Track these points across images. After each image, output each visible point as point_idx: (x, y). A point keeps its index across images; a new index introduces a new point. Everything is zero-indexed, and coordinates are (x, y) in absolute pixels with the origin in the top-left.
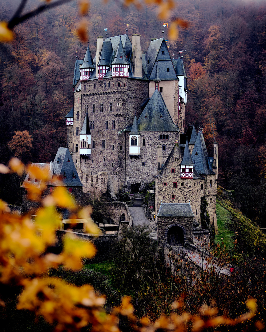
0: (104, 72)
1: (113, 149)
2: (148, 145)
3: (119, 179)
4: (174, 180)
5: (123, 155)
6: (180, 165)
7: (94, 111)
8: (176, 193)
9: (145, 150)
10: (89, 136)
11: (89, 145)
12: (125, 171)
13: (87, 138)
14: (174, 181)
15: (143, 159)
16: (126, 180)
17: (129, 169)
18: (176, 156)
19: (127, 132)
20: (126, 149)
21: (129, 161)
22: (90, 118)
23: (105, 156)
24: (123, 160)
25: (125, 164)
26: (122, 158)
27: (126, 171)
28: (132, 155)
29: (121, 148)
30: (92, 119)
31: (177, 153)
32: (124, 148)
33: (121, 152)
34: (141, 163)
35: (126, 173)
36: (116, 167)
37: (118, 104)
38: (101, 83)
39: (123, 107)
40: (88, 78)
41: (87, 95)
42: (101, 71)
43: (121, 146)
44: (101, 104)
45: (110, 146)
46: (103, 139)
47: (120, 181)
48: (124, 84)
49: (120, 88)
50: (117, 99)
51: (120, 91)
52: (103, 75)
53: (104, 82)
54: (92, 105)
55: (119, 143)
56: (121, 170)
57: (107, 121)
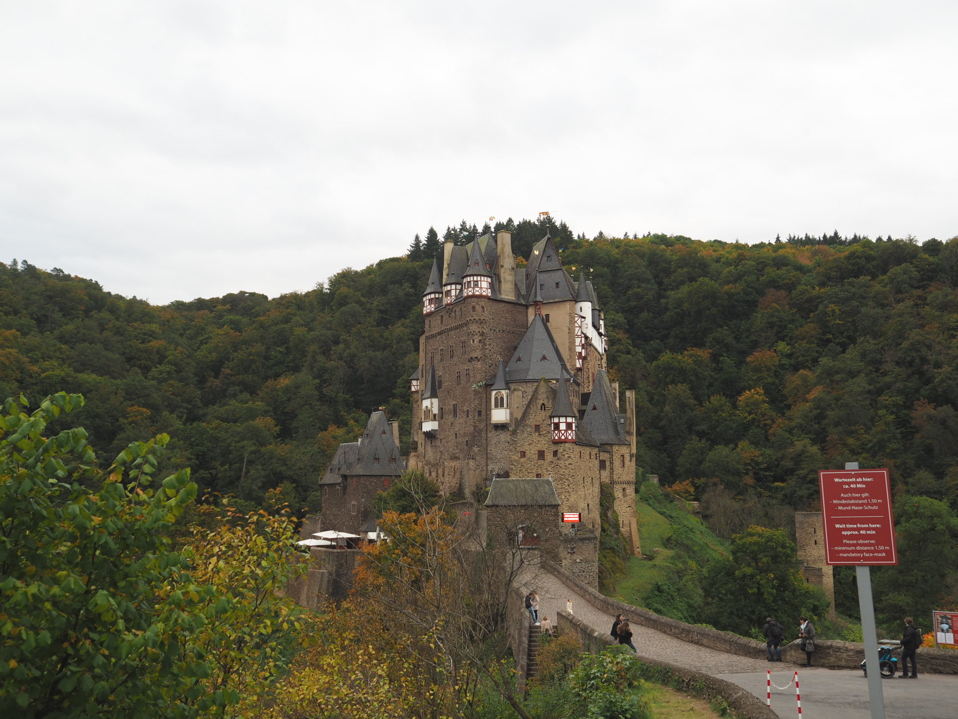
0: (453, 293)
1: (468, 417)
3: (477, 466)
4: (539, 445)
5: (482, 426)
6: (551, 417)
7: (442, 360)
8: (545, 471)
10: (435, 401)
11: (435, 415)
13: (432, 404)
14: (539, 447)
16: (489, 467)
17: (493, 450)
18: (541, 402)
19: (488, 386)
20: (487, 415)
21: (492, 434)
22: (437, 372)
23: (457, 429)
24: (484, 434)
25: (487, 440)
26: (481, 431)
27: (488, 451)
28: (496, 423)
29: (480, 413)
30: (439, 373)
31: (545, 396)
32: (483, 413)
33: (480, 421)
35: (489, 456)
36: (472, 446)
37: (473, 341)
38: (449, 312)
39: (481, 345)
40: (433, 309)
41: (433, 336)
42: (449, 292)
43: (480, 410)
44: (451, 347)
45: (463, 412)
46: (454, 403)
47: (479, 469)
48: (483, 307)
49: (475, 314)
50: (470, 332)
51: (475, 319)
52: (452, 298)
53: (454, 309)
54: (440, 350)
55: (475, 406)
56: (480, 450)
57: (459, 372)
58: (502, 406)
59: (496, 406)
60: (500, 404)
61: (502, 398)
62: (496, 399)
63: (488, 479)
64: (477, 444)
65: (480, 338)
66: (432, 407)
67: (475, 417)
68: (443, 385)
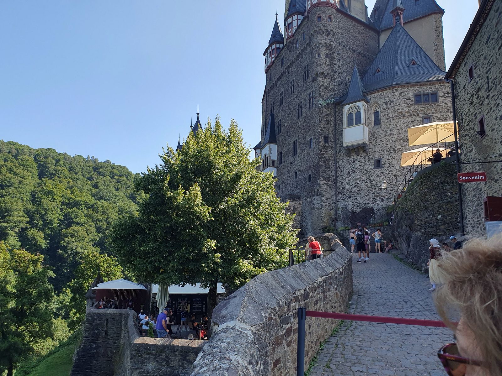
1: (310, 147)
2: (386, 120)
3: (324, 202)
5: (330, 154)
7: (282, 103)
9: (381, 131)
10: (274, 147)
11: (273, 162)
12: (336, 185)
13: (270, 149)
15: (378, 153)
16: (339, 204)
17: (344, 182)
19: (339, 104)
20: (336, 140)
21: (344, 163)
22: (275, 119)
23: (297, 168)
24: (332, 164)
25: (336, 170)
26: (329, 160)
27: (339, 184)
28: (350, 146)
29: (326, 139)
30: (279, 117)
32: (331, 139)
33: (327, 148)
34: (372, 163)
35: (339, 190)
36: (316, 179)
37: (319, 55)
39: (328, 60)
40: (274, 59)
41: (273, 86)
42: (290, 25)
43: (327, 135)
44: (291, 83)
45: (305, 144)
46: (294, 140)
47: (326, 206)
48: (330, 18)
49: (321, 24)
50: (316, 45)
51: (321, 29)
52: (293, 30)
53: (296, 40)
54: (280, 95)
55: (321, 130)
56: (327, 184)
57: (301, 103)
58: (358, 122)
59: (350, 124)
60: (355, 120)
61: (358, 113)
62: (350, 116)
63: (338, 220)
64: (322, 177)
65: (327, 52)
66: (270, 153)
67: (321, 144)
68: (283, 127)
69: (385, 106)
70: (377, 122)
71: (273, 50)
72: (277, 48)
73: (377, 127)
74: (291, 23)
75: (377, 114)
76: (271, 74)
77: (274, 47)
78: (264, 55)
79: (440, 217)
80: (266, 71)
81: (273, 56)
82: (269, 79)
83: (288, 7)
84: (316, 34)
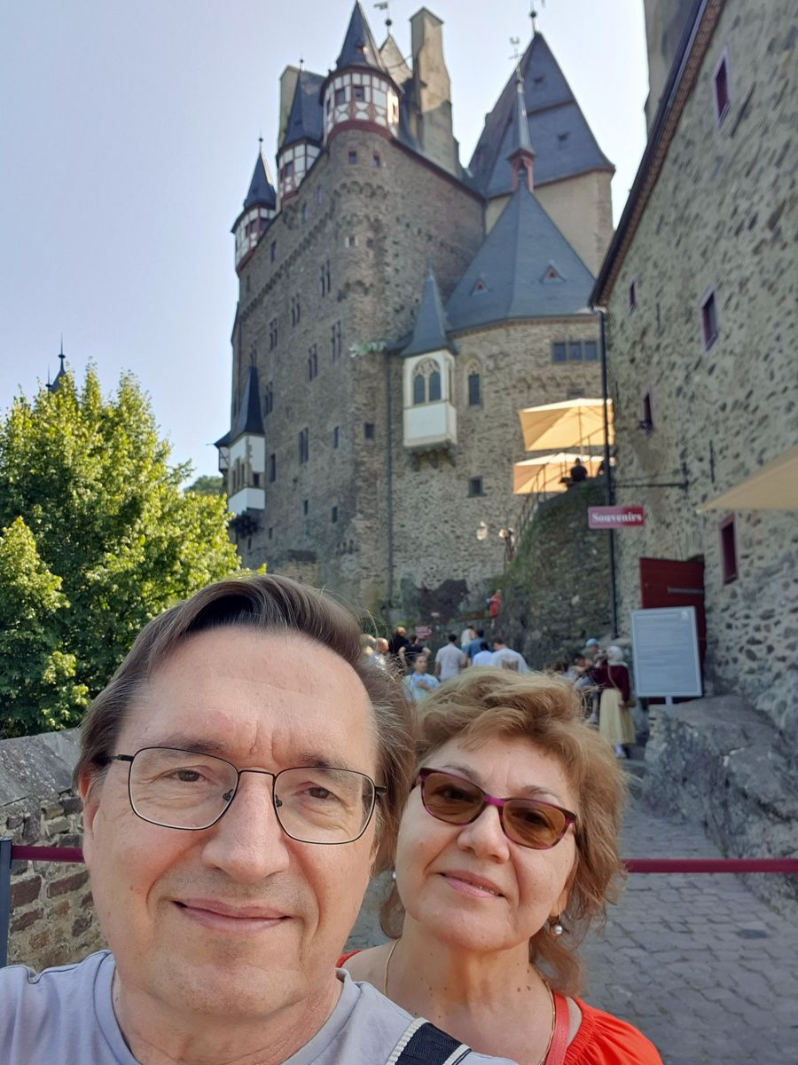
1: (336, 446)
2: (493, 395)
3: (364, 568)
7: (273, 345)
9: (482, 417)
10: (258, 443)
11: (256, 476)
12: (390, 531)
13: (249, 448)
15: (476, 464)
16: (396, 571)
17: (405, 521)
19: (394, 354)
21: (408, 485)
22: (261, 381)
23: (308, 490)
24: (380, 485)
25: (389, 499)
26: (375, 476)
27: (396, 528)
28: (418, 447)
29: (369, 429)
30: (269, 376)
32: (380, 430)
33: (370, 450)
34: (465, 486)
35: (396, 542)
36: (349, 516)
37: (352, 240)
38: (291, 214)
39: (371, 253)
40: (254, 244)
41: (254, 305)
42: (290, 168)
43: (370, 422)
44: (293, 300)
45: (324, 438)
46: (301, 427)
47: (368, 577)
48: (377, 158)
49: (356, 169)
50: (344, 218)
51: (355, 183)
52: (296, 179)
53: (302, 202)
54: (268, 327)
55: (358, 409)
56: (370, 528)
57: (315, 346)
58: (435, 396)
59: (418, 399)
60: (428, 391)
61: (435, 377)
62: (418, 381)
63: (394, 605)
64: (361, 512)
65: (370, 235)
66: (249, 456)
67: (357, 441)
68: (276, 399)
69: (491, 364)
70: (475, 397)
71: (252, 222)
72: (262, 220)
73: (475, 407)
74: (291, 163)
75: (474, 380)
76: (248, 278)
77: (254, 214)
78: (234, 231)
79: (576, 600)
80: (240, 269)
81: (254, 236)
82: (246, 288)
83: (285, 124)
84: (345, 191)
